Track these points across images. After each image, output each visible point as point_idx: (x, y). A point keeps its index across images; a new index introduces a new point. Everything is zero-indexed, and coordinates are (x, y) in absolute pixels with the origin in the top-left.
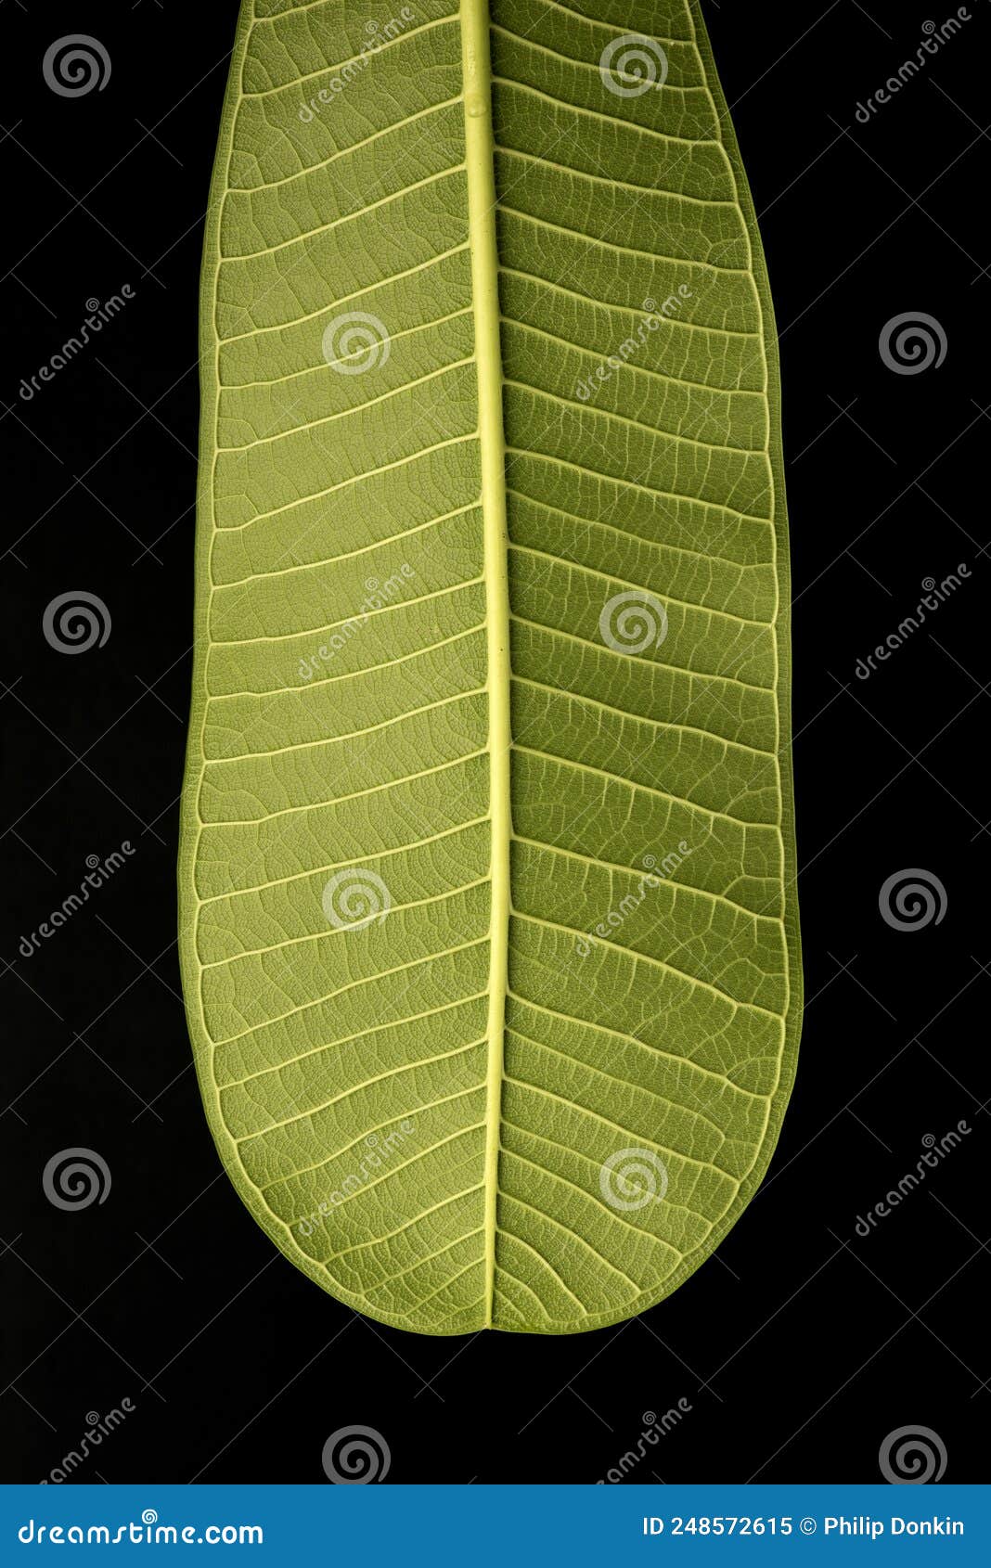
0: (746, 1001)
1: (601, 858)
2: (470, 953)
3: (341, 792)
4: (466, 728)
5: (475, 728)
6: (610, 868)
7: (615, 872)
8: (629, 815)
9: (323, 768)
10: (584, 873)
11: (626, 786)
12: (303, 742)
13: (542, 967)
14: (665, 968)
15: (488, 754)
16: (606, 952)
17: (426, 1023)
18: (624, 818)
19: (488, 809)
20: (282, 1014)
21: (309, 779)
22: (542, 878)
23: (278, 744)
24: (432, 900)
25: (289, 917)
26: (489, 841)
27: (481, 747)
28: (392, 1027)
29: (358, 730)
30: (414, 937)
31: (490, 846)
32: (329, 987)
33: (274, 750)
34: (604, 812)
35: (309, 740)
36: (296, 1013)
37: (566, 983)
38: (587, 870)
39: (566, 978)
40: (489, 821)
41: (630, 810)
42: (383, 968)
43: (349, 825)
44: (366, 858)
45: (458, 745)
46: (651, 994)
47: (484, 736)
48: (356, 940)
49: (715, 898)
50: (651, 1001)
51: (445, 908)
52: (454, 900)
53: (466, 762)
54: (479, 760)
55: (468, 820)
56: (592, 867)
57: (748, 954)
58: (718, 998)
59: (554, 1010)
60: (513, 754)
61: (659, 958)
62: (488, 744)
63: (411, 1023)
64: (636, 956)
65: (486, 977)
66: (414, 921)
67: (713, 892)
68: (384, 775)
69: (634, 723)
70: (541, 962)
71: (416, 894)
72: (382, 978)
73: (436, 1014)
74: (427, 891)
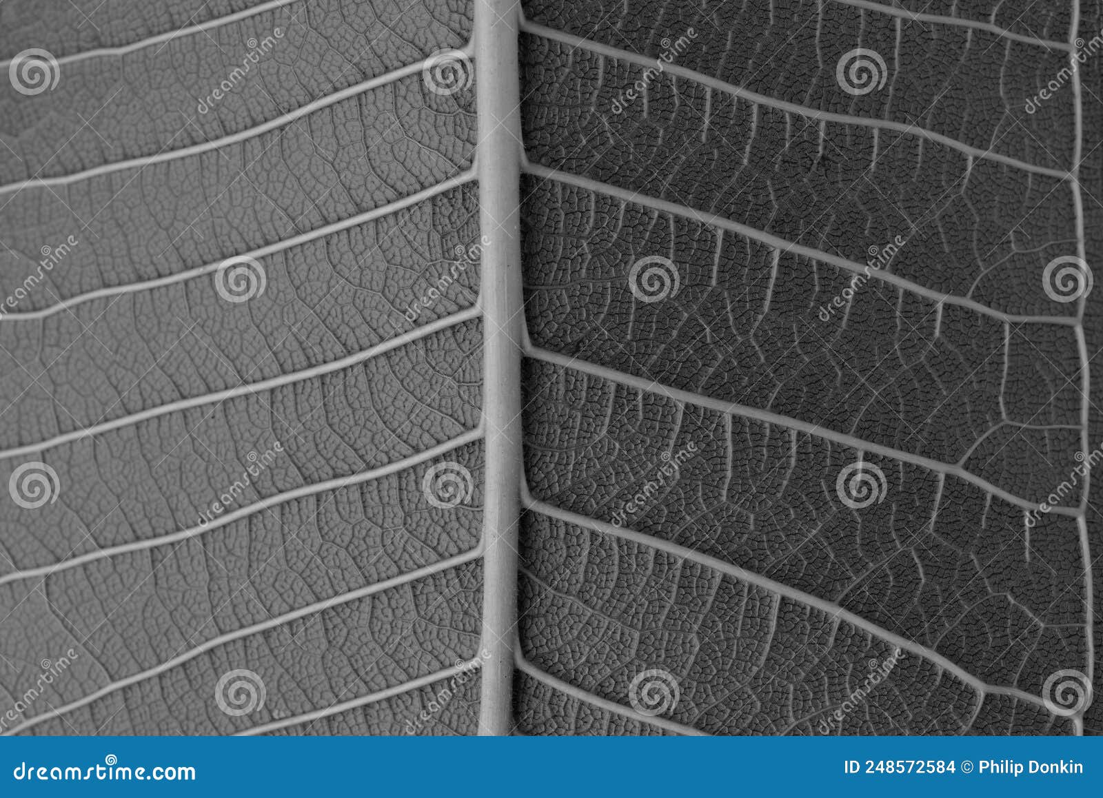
0: (1005, 682)
1: (709, 392)
2: (444, 581)
3: (196, 257)
4: (433, 131)
5: (451, 130)
6: (728, 409)
7: (737, 420)
8: (767, 304)
9: (163, 208)
10: (674, 422)
11: (763, 246)
12: (126, 157)
13: (589, 612)
14: (837, 613)
15: (475, 183)
16: (717, 581)
17: (361, 719)
18: (758, 307)
19: (476, 293)
20: (85, 695)
21: (137, 230)
22: (586, 433)
23: (81, 160)
24: (370, 475)
25: (99, 504)
26: (480, 360)
27: (462, 169)
28: (295, 726)
29: (227, 134)
30: (335, 549)
31: (481, 370)
32: (173, 643)
33: (73, 172)
34: (716, 298)
35: (137, 153)
36: (111, 694)
37: (635, 645)
38: (680, 416)
39: (637, 635)
40: (480, 319)
41: (769, 293)
42: (275, 609)
43: (210, 323)
44: (242, 390)
45: (418, 163)
46: (809, 667)
47: (468, 145)
48: (224, 552)
49: (941, 469)
50: (808, 681)
51: (394, 493)
52: (413, 477)
53: (433, 199)
54: (459, 196)
55: (439, 317)
56: (691, 409)
57: (1011, 583)
58: (946, 675)
59: (612, 699)
60: (526, 183)
61: (824, 593)
62: (475, 164)
63: (329, 719)
64: (778, 590)
65: (477, 632)
66: (336, 515)
67: (940, 458)
68: (277, 223)
69: (779, 116)
70: (586, 602)
71: (340, 464)
72: (274, 628)
73: (379, 702)
74: (361, 457)
